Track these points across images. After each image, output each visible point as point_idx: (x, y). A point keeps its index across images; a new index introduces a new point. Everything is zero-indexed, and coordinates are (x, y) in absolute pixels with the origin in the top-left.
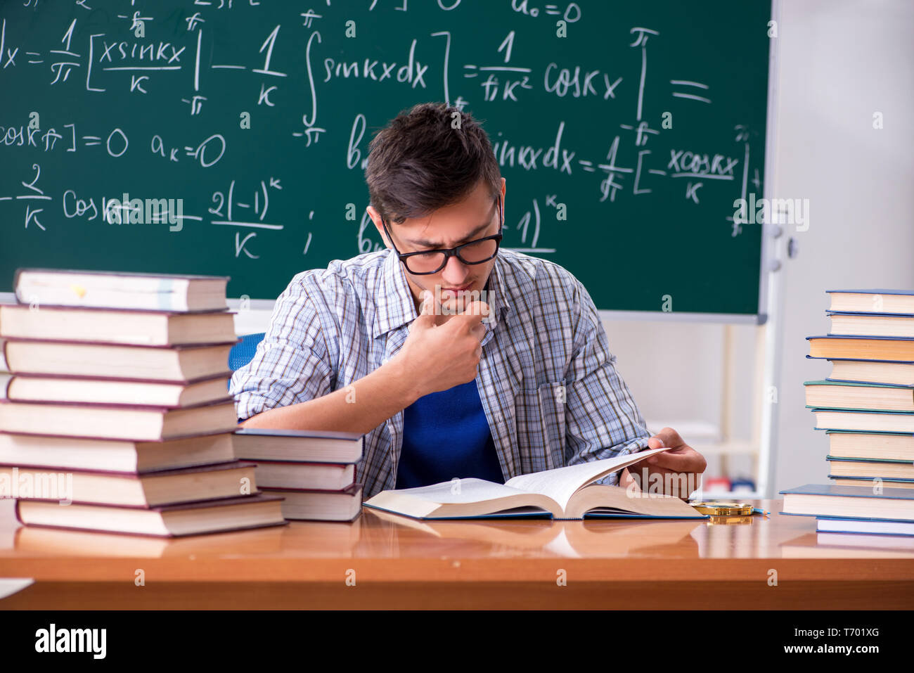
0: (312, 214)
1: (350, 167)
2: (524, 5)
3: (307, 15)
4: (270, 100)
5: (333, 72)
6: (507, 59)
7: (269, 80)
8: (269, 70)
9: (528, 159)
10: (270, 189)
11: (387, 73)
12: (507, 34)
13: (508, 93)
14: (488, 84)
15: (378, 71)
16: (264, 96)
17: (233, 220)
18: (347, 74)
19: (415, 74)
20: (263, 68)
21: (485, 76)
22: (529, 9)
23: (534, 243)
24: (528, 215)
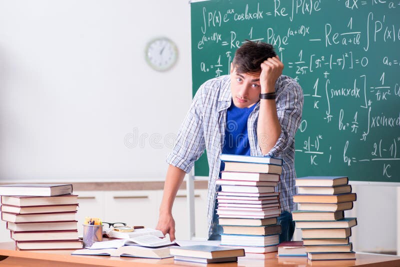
0: (331, 148)
1: (340, 129)
2: (387, 61)
3: (325, 74)
4: (318, 106)
5: (333, 94)
6: (383, 84)
7: (317, 99)
8: (317, 95)
9: (391, 123)
10: (319, 139)
11: (348, 93)
12: (382, 74)
13: (384, 97)
14: (378, 94)
15: (346, 92)
16: (316, 105)
17: (311, 151)
18: (337, 95)
19: (356, 92)
20: (314, 95)
21: (376, 91)
22: (388, 63)
23: (395, 157)
24: (393, 145)
